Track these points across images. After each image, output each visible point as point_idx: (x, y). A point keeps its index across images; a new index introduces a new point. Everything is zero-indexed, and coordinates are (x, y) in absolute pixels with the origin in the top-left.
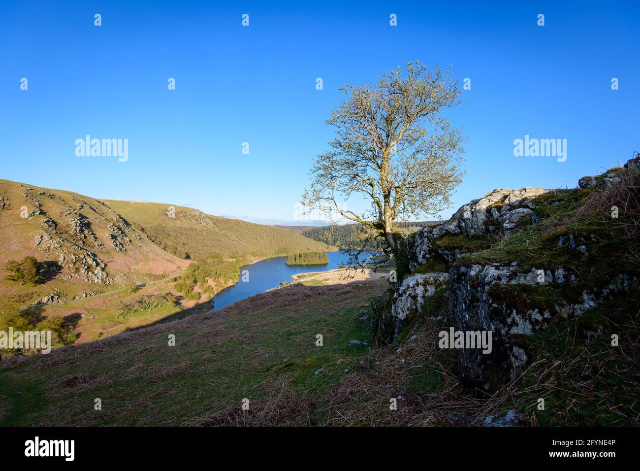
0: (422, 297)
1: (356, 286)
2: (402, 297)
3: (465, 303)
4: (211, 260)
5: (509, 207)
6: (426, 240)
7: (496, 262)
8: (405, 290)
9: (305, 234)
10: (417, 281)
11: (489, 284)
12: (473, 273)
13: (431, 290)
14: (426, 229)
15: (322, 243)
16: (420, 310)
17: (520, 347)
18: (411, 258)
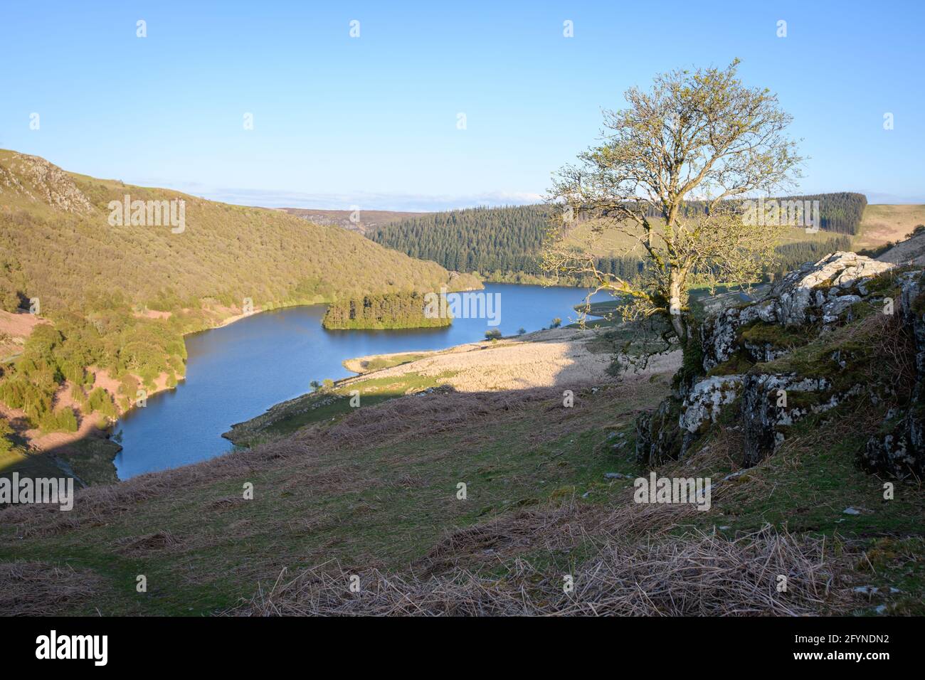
0: (719, 405)
1: (587, 392)
2: (692, 405)
3: (752, 405)
4: (98, 314)
5: (838, 290)
6: (729, 327)
7: (780, 373)
8: (697, 397)
9: (379, 237)
10: (713, 386)
11: (769, 391)
12: (760, 381)
13: (731, 397)
14: (730, 312)
15: (431, 263)
16: (715, 421)
17: (781, 432)
18: (707, 352)
